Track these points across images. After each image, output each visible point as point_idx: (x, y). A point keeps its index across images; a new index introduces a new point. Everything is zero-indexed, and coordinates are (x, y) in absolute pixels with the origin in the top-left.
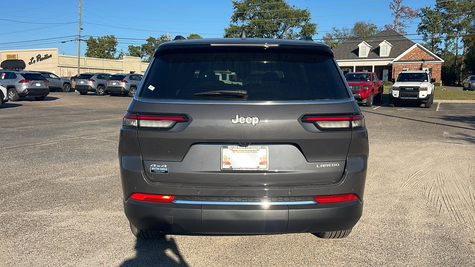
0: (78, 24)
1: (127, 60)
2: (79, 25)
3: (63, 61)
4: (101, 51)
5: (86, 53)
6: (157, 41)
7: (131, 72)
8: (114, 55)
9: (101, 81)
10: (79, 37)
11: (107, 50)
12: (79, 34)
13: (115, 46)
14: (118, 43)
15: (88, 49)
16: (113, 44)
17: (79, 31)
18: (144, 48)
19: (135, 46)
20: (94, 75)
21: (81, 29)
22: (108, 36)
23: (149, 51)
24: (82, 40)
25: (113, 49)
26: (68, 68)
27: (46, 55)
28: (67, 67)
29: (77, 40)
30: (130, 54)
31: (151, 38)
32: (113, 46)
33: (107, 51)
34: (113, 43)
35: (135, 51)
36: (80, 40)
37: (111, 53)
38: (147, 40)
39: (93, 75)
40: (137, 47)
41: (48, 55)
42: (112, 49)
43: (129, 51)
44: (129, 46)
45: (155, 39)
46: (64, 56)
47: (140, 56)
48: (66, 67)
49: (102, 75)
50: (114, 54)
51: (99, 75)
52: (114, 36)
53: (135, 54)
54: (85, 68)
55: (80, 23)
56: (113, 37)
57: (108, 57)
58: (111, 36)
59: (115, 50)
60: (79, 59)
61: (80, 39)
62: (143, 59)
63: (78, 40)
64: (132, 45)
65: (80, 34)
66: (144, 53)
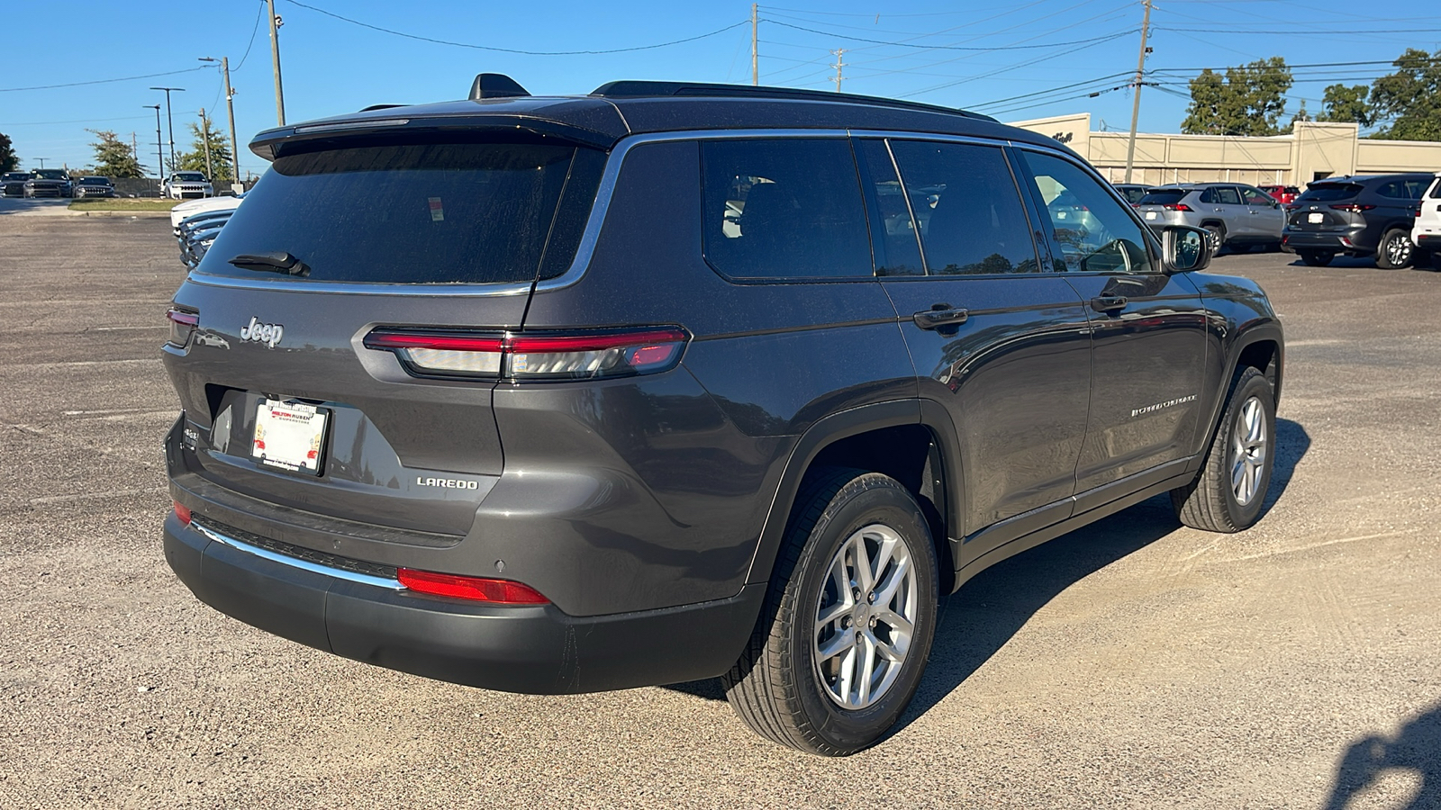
0: (1139, 37)
1: (1306, 135)
2: (1142, 39)
3: (1101, 149)
4: (1234, 110)
5: (1187, 121)
6: (1432, 64)
7: (1318, 176)
8: (1275, 122)
9: (1214, 210)
10: (1139, 74)
11: (1253, 109)
12: (1138, 68)
13: (1284, 92)
14: (1293, 81)
15: (1192, 107)
16: (1276, 86)
17: (1140, 57)
18: (1385, 90)
19: (1349, 85)
20: (1191, 190)
21: (1147, 51)
22: (1262, 62)
23: (1400, 98)
24: (1146, 84)
25: (1274, 101)
26: (1113, 170)
27: (1058, 135)
28: (1112, 167)
29: (1131, 87)
30: (1331, 113)
31: (1413, 53)
32: (1276, 92)
33: (1255, 111)
34: (1277, 82)
35: (1347, 102)
36: (1140, 84)
37: (1267, 115)
38: (1395, 63)
39: (1188, 192)
40: (1356, 89)
41: (1061, 134)
42: (1269, 104)
43: (1327, 104)
44: (1327, 89)
45: (1426, 55)
46: (1106, 134)
47: (1363, 120)
48: (1108, 167)
49: (1219, 188)
50: (1276, 118)
51: (1208, 189)
52: (1282, 60)
53: (1348, 113)
54: (1166, 168)
55: (1147, 34)
56: (1279, 64)
57: (1255, 128)
58: (1274, 60)
59: (1279, 106)
60: (1133, 138)
61: (1140, 81)
62: (1375, 129)
63: (1134, 85)
64: (1339, 82)
65: (1141, 67)
66: (1379, 108)
